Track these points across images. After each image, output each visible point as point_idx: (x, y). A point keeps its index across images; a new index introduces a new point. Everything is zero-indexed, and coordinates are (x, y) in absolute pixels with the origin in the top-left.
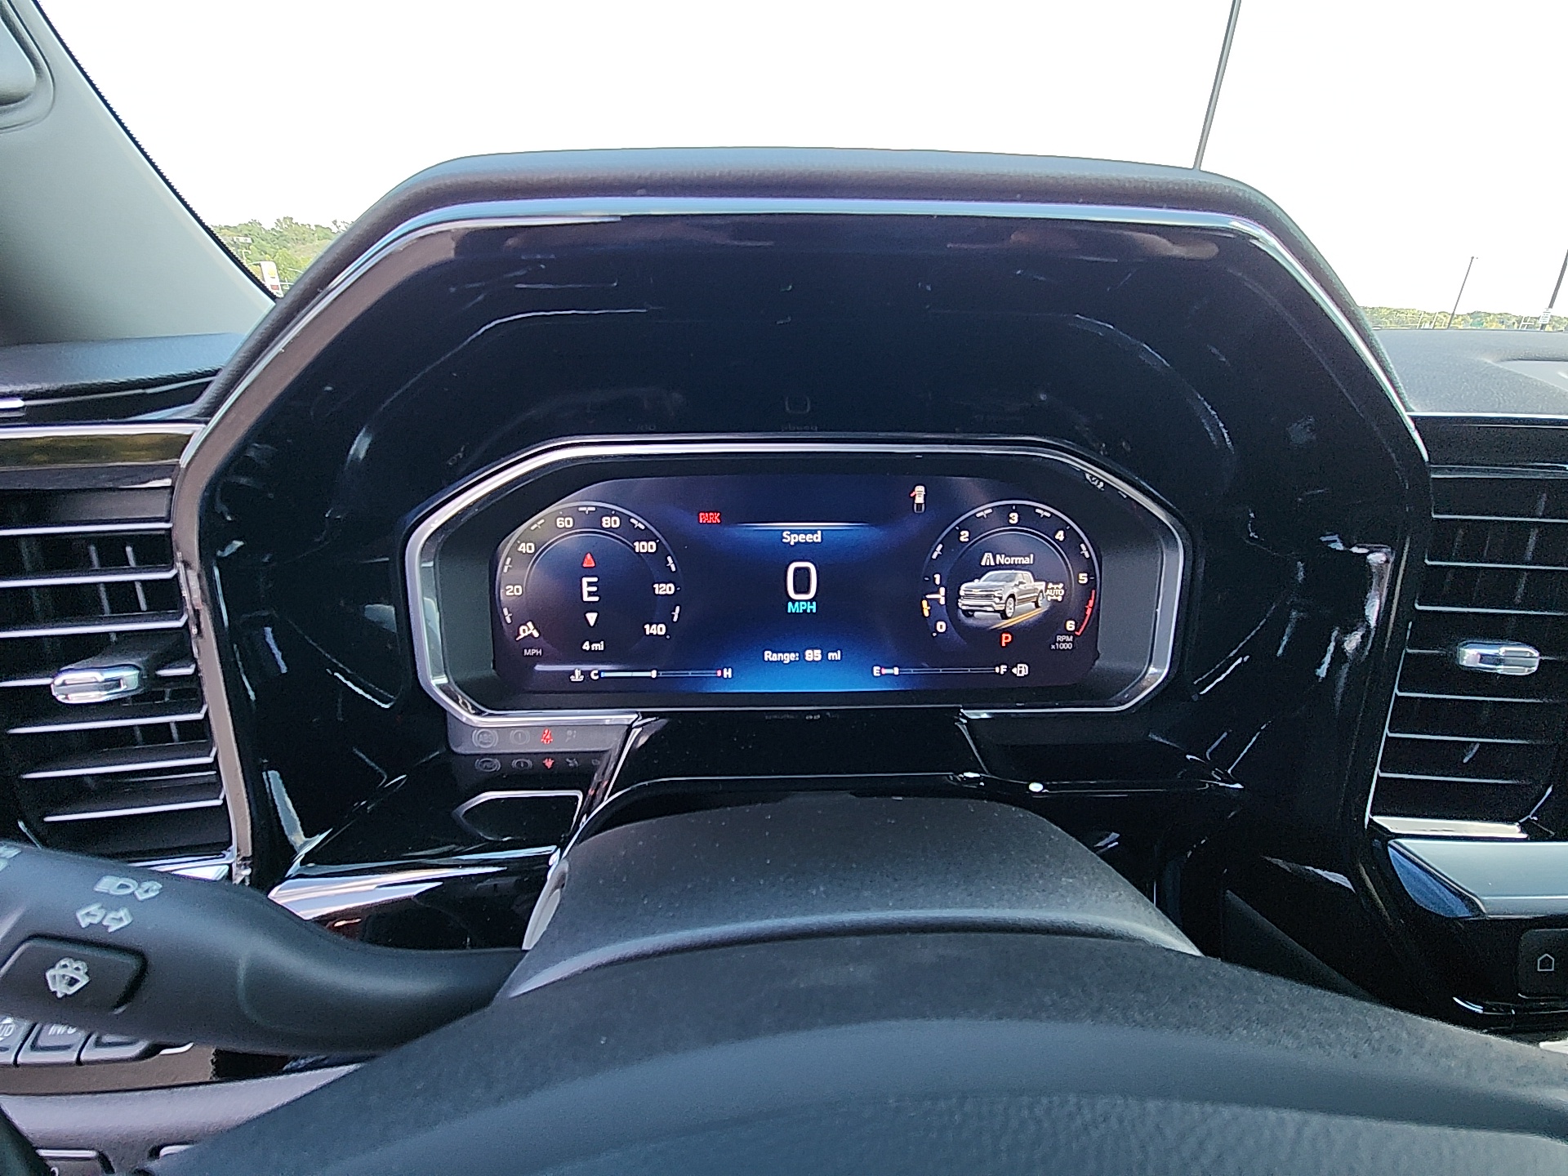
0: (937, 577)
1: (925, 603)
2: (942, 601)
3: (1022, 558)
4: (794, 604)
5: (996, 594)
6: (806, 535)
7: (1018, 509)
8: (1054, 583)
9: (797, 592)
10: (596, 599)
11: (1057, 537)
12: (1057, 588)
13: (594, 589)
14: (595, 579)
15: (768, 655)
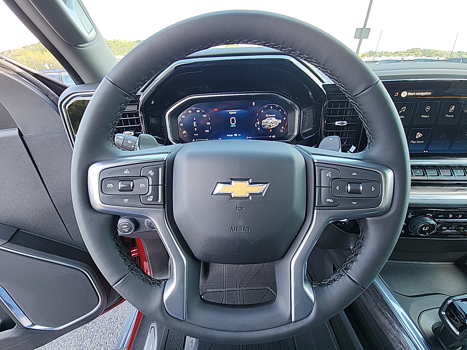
0: (258, 119)
1: (256, 124)
2: (259, 124)
3: (273, 115)
4: (232, 125)
5: (269, 122)
6: (233, 112)
7: (272, 106)
8: (279, 120)
9: (232, 123)
10: (196, 126)
11: (280, 111)
13: (196, 124)
14: (196, 122)
15: (227, 135)
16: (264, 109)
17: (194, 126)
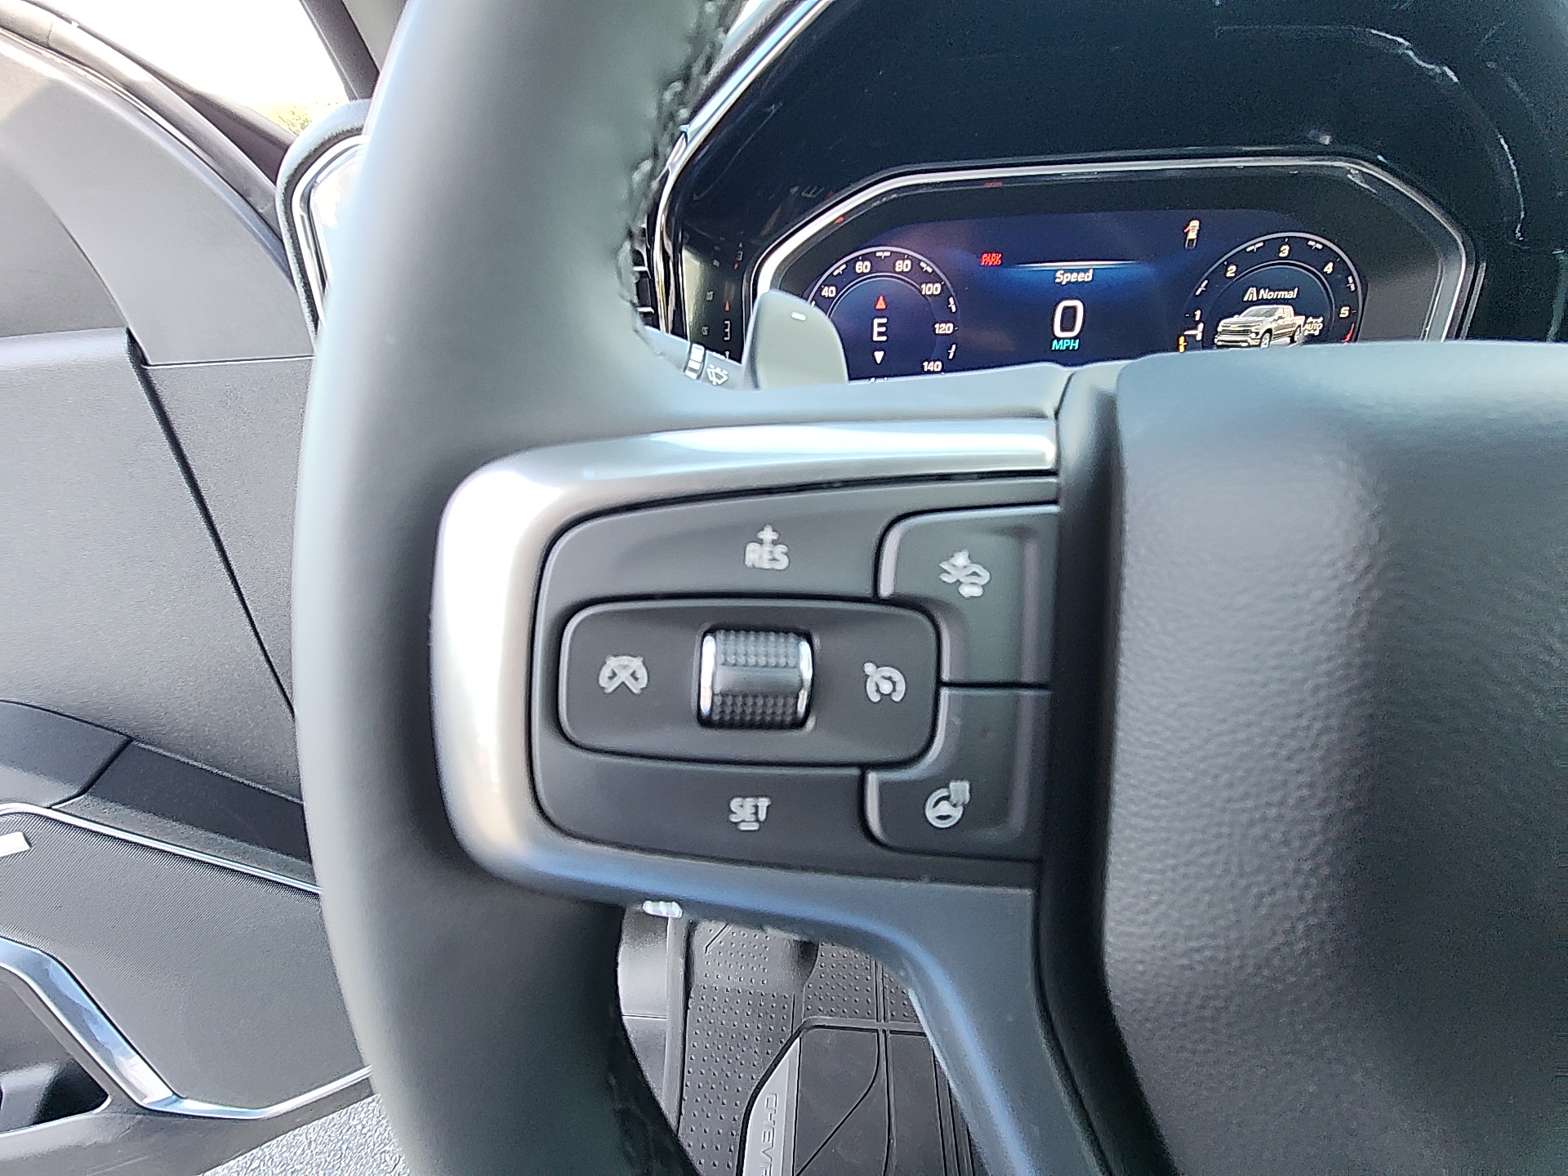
0: (1198, 313)
1: (1182, 339)
2: (1199, 337)
3: (1286, 293)
4: (1058, 342)
5: (1253, 329)
6: (1078, 273)
7: (1290, 241)
8: (1314, 317)
9: (1063, 329)
10: (884, 338)
11: (1325, 270)
12: (1316, 322)
13: (883, 329)
14: (884, 321)
16: (1239, 260)
17: (876, 338)
